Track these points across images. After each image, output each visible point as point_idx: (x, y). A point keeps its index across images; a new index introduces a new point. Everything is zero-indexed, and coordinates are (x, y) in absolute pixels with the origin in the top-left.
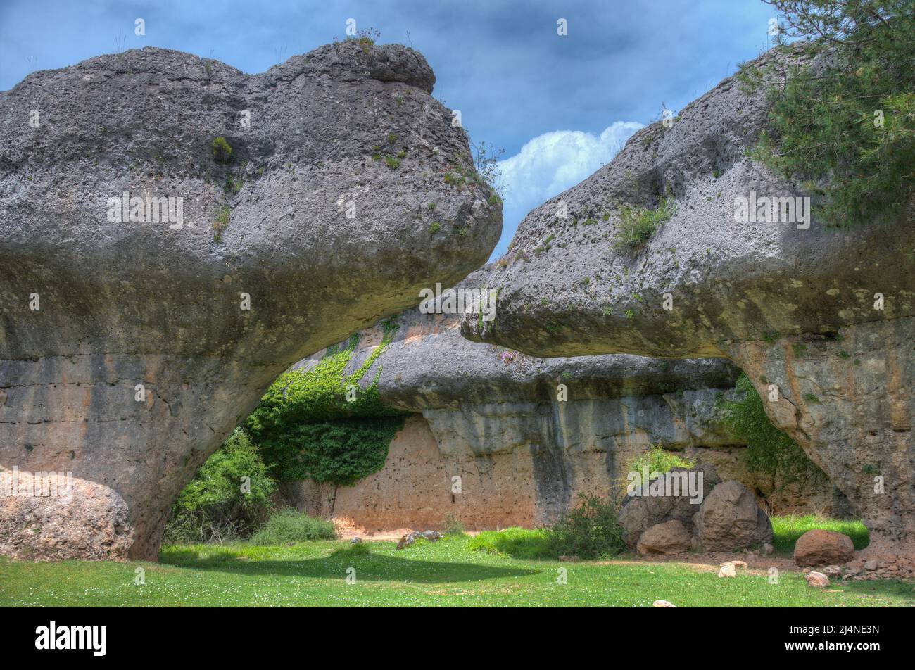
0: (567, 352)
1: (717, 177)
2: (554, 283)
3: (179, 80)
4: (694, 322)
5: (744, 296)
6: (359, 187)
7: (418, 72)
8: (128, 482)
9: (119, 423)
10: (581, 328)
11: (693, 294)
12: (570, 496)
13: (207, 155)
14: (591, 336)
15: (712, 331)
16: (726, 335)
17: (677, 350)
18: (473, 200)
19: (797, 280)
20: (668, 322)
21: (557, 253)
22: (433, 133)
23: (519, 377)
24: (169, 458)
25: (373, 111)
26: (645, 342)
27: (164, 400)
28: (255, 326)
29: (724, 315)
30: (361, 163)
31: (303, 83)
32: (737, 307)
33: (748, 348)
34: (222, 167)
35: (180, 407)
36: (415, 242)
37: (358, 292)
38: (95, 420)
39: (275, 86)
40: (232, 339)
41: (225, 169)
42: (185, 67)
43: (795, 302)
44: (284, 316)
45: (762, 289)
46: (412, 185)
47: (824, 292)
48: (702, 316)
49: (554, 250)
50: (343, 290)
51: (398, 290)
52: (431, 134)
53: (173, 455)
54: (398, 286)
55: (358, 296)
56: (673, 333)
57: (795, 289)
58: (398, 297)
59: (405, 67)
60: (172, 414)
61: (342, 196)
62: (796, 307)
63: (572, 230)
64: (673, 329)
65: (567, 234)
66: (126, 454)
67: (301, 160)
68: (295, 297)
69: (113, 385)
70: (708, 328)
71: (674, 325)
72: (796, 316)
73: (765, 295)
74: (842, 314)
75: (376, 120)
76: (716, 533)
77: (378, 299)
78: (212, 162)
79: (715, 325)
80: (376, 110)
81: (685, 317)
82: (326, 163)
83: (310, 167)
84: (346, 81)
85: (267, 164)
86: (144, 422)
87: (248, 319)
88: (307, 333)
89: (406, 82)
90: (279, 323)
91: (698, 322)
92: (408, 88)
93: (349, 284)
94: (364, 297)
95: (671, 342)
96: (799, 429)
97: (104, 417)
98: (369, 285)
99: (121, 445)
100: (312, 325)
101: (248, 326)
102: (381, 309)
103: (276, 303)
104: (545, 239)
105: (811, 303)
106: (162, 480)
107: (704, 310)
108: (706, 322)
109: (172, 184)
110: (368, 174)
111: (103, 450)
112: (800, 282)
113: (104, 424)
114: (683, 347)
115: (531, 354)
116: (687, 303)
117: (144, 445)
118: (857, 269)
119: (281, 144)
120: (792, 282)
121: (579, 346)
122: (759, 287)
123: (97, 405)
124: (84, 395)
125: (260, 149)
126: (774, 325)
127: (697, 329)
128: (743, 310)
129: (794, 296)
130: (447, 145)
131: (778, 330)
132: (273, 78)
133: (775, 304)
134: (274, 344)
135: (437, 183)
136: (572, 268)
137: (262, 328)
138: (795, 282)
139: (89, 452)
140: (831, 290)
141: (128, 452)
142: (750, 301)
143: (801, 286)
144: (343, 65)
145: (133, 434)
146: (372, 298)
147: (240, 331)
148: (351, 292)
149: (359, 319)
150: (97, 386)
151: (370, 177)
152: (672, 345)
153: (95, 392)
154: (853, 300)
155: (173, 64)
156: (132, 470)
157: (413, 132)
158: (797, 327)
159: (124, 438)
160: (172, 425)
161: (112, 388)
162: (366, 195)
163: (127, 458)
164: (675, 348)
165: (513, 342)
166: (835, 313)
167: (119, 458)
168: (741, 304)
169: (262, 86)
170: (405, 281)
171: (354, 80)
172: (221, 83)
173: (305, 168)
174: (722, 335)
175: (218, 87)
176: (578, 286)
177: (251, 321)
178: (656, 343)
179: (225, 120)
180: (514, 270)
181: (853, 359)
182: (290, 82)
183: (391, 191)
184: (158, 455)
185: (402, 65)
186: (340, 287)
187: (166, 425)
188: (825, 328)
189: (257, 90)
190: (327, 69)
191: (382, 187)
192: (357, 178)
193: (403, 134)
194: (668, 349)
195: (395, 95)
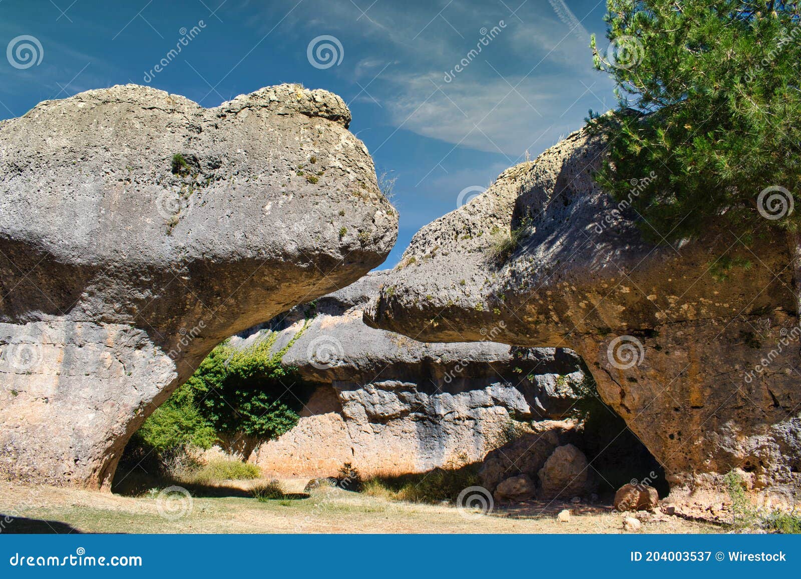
0: (446, 338)
1: (566, 206)
2: (437, 283)
3: (151, 109)
4: (545, 317)
5: (585, 298)
6: (284, 196)
7: (338, 111)
8: (87, 425)
9: (84, 377)
10: (457, 320)
11: (546, 296)
12: (443, 453)
13: (167, 168)
14: (465, 326)
15: (559, 325)
16: (570, 329)
17: (532, 339)
18: (375, 211)
19: (626, 287)
20: (525, 317)
21: (441, 260)
22: (347, 157)
23: (408, 359)
24: (122, 408)
25: (300, 138)
26: (507, 332)
27: (120, 361)
28: (195, 305)
29: (569, 313)
30: (288, 177)
31: (246, 115)
32: (580, 307)
33: (587, 340)
34: (178, 177)
35: (132, 368)
36: (327, 242)
37: (280, 281)
38: (65, 374)
39: (225, 116)
40: (176, 315)
41: (180, 179)
42: (156, 100)
43: (624, 305)
44: (219, 298)
45: (599, 293)
46: (326, 196)
47: (646, 297)
48: (552, 313)
49: (439, 257)
50: (267, 278)
51: (311, 281)
52: (345, 158)
53: (125, 406)
54: (311, 278)
55: (280, 285)
56: (529, 326)
57: (624, 294)
58: (311, 287)
59: (327, 107)
60: (126, 373)
61: (270, 203)
62: (624, 308)
63: (453, 242)
64: (529, 322)
65: (450, 245)
66: (88, 403)
67: (240, 174)
68: (228, 283)
69: (80, 346)
70: (557, 323)
71: (530, 319)
72: (624, 316)
73: (601, 298)
74: (657, 315)
75: (301, 145)
76: (556, 484)
77: (295, 288)
78: (170, 173)
79: (562, 321)
80: (302, 138)
81: (539, 313)
82: (259, 177)
83: (246, 179)
84: (279, 114)
85: (213, 176)
86: (103, 378)
87: (190, 299)
88: (237, 313)
89: (327, 118)
90: (215, 303)
91: (549, 318)
92: (329, 122)
93: (272, 274)
94: (284, 285)
95: (527, 333)
96: (622, 405)
97: (72, 372)
98: (288, 275)
99: (84, 396)
100: (242, 306)
101: (190, 305)
102: (297, 296)
103: (213, 286)
104: (431, 249)
105: (635, 305)
106: (115, 426)
107: (554, 308)
108: (555, 318)
109: (137, 188)
110: (292, 186)
111: (70, 399)
112: (627, 289)
113: (72, 377)
114: (536, 338)
115: (418, 339)
116: (541, 302)
117: (102, 397)
118: (670, 280)
119: (225, 160)
120: (622, 288)
121: (455, 334)
122: (597, 291)
123: (68, 362)
124: (58, 354)
125: (209, 164)
126: (607, 323)
127: (547, 323)
128: (583, 309)
129: (623, 300)
130: (356, 167)
131: (610, 326)
132: (224, 111)
133: (608, 305)
134: (211, 320)
135: (347, 197)
136: (452, 272)
137: (201, 307)
138: (624, 288)
139: (59, 400)
140: (650, 296)
141: (89, 401)
142: (590, 302)
143: (628, 292)
144: (278, 102)
145: (94, 387)
146: (289, 286)
147: (183, 309)
148: (274, 280)
149: (279, 303)
150: (69, 347)
151: (294, 189)
152: (528, 336)
153: (67, 352)
154: (666, 305)
155: (147, 97)
156: (91, 416)
157: (330, 155)
158: (624, 324)
159: (86, 390)
160: (125, 382)
161: (80, 349)
162: (290, 203)
163: (88, 406)
164: (530, 338)
165: (403, 329)
166: (653, 314)
167: (82, 406)
168: (582, 305)
169: (214, 117)
170: (317, 274)
171: (286, 114)
172: (183, 113)
173: (243, 180)
174: (567, 329)
175: (180, 116)
176: (456, 285)
177: (192, 300)
178: (515, 333)
179: (184, 140)
180: (406, 271)
181: (664, 351)
182: (236, 113)
183: (310, 200)
184: (113, 405)
185: (325, 105)
186: (265, 275)
187: (121, 382)
188: (645, 326)
189: (211, 119)
190: (266, 105)
191: (303, 197)
192: (283, 189)
193: (323, 157)
194: (525, 339)
195: (317, 127)
